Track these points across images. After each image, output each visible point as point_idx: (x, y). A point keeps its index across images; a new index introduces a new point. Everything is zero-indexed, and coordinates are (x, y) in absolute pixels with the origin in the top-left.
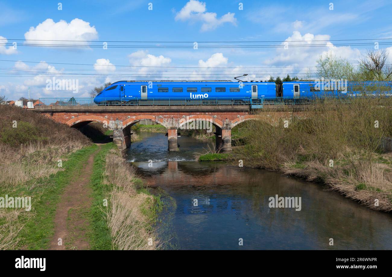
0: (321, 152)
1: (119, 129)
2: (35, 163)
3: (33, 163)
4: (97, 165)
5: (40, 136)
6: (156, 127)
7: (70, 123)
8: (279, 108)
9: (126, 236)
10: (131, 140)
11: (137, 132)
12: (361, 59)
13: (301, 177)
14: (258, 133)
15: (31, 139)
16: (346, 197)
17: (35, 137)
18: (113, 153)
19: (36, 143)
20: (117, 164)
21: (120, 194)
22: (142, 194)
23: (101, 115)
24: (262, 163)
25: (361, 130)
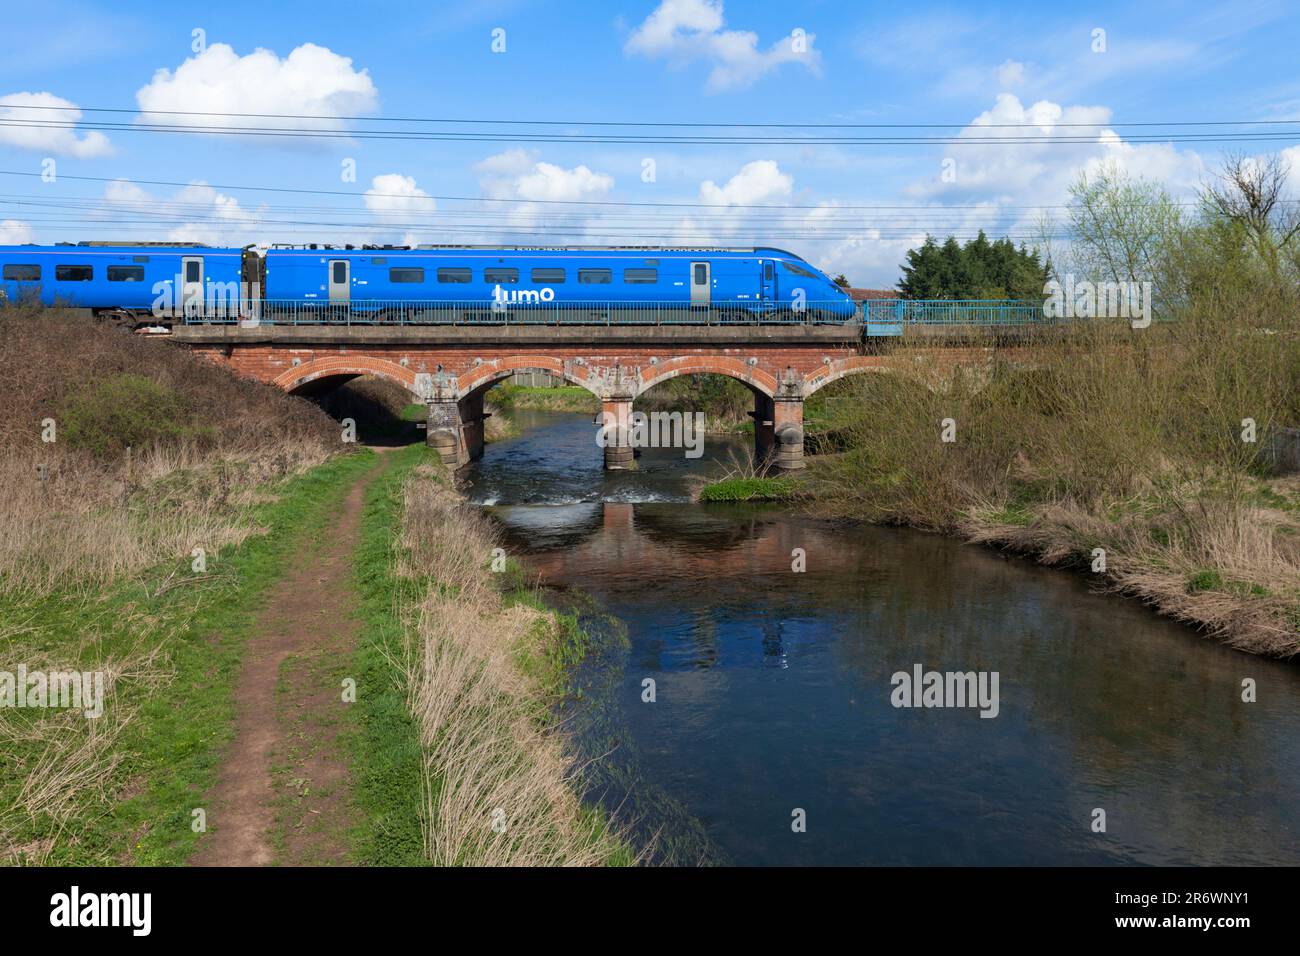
0: (1084, 473)
1: (447, 401)
2: (173, 509)
3: (166, 511)
4: (376, 517)
5: (189, 422)
6: (564, 395)
7: (288, 381)
8: (953, 334)
9: (467, 742)
10: (485, 435)
11: (505, 408)
12: (1206, 183)
13: (1021, 552)
14: (886, 413)
15: (159, 431)
16: (1160, 612)
17: (172, 427)
18: (428, 477)
19: (176, 444)
20: (439, 513)
21: (448, 607)
22: (519, 608)
23: (387, 355)
24: (898, 507)
25: (1205, 402)
